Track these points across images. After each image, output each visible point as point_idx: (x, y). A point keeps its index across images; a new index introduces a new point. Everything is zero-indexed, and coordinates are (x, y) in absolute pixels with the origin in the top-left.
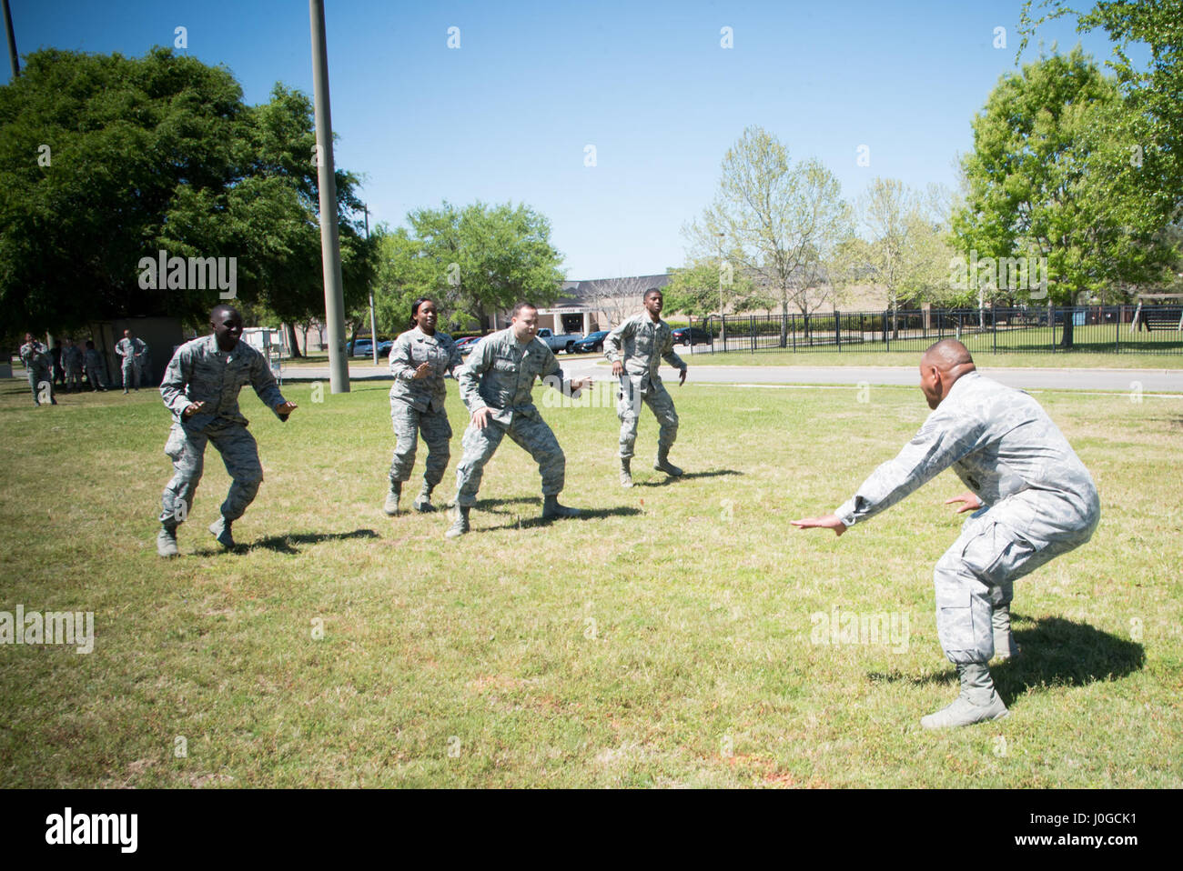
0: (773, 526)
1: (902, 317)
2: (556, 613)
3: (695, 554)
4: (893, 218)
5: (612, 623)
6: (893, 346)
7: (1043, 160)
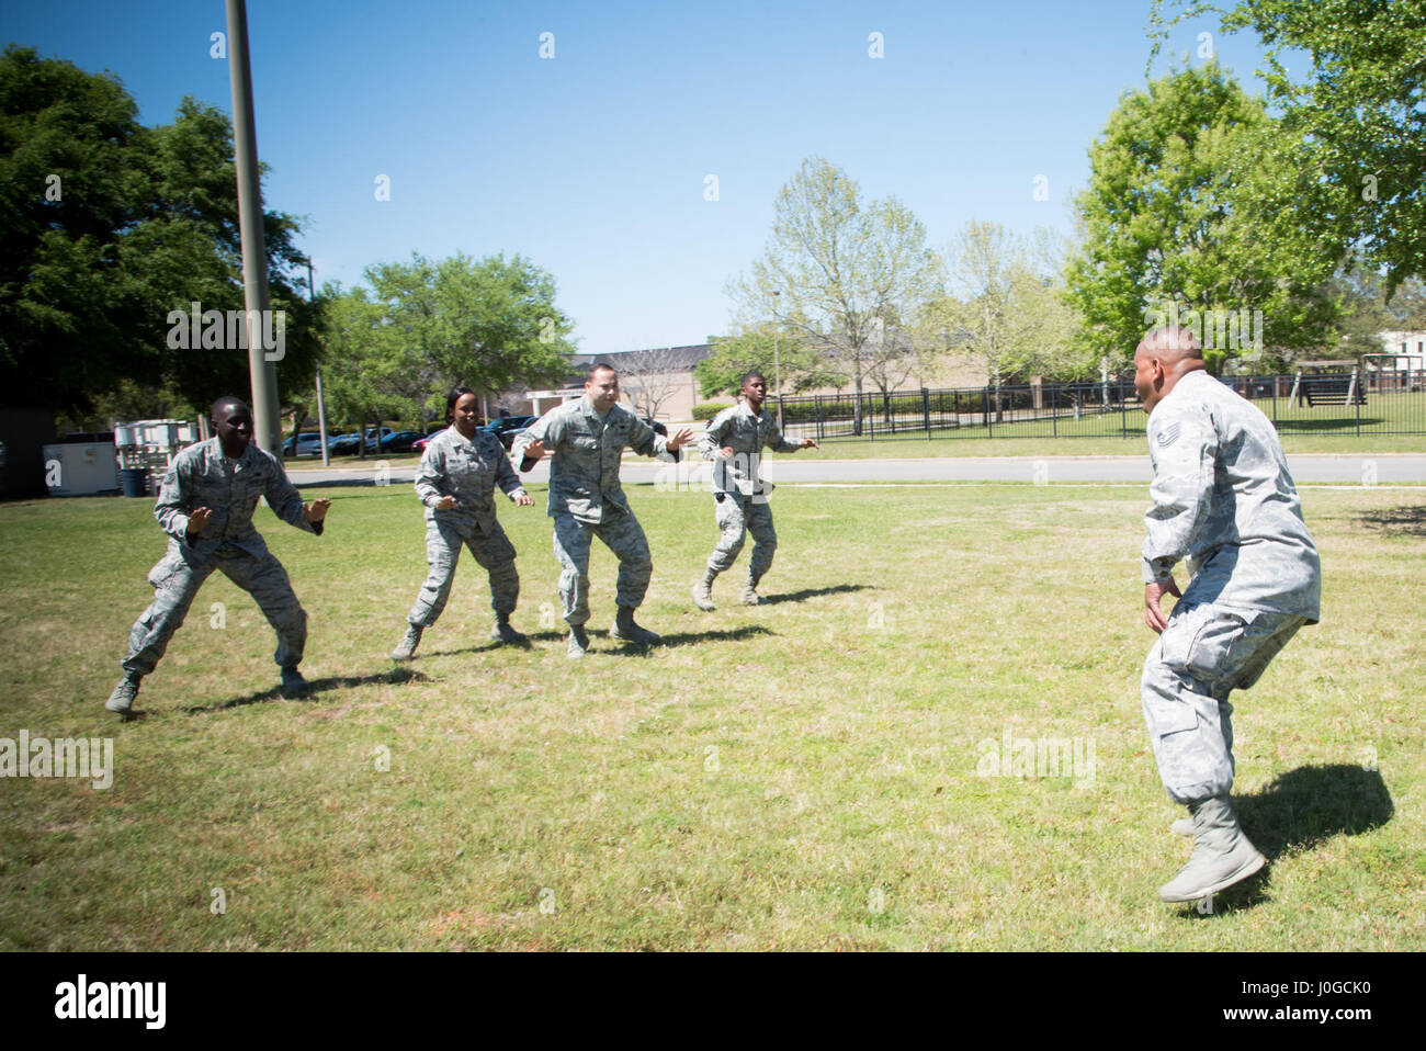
0: (850, 675)
1: (1006, 394)
2: (551, 811)
3: (744, 718)
4: (992, 271)
5: (629, 824)
6: (996, 431)
7: (1176, 197)
